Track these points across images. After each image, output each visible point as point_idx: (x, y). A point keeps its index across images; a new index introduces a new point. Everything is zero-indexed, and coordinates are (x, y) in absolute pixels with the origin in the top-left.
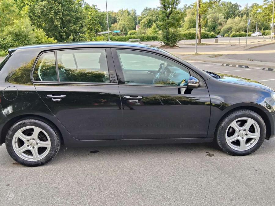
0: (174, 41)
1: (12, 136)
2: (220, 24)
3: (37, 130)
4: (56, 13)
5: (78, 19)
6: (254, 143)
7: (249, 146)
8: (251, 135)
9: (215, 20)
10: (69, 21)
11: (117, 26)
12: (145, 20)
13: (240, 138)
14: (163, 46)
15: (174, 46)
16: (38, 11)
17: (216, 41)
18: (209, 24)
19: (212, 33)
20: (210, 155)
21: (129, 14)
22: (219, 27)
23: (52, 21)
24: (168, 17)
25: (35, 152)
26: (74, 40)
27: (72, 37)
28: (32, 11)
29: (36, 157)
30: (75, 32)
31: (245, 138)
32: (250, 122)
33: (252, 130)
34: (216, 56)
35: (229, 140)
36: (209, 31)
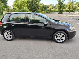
0: (62, 12)
1: (4, 33)
2: (77, 8)
3: (9, 33)
4: (33, 6)
5: (38, 7)
6: (63, 40)
7: (62, 41)
8: (62, 38)
9: (75, 7)
10: (36, 7)
11: (49, 9)
12: (56, 7)
13: (59, 38)
14: (58, 14)
15: (62, 14)
16: (28, 5)
17: (74, 12)
18: (73, 8)
19: (74, 10)
20: (51, 42)
21: (52, 5)
22: (76, 9)
23: (31, 7)
24: (60, 6)
25: (9, 37)
26: (36, 12)
27: (36, 11)
28: (27, 5)
29: (9, 39)
30: (37, 10)
31: (61, 38)
32: (62, 34)
33: (63, 36)
34: (72, 16)
35: (56, 39)
36: (73, 10)
